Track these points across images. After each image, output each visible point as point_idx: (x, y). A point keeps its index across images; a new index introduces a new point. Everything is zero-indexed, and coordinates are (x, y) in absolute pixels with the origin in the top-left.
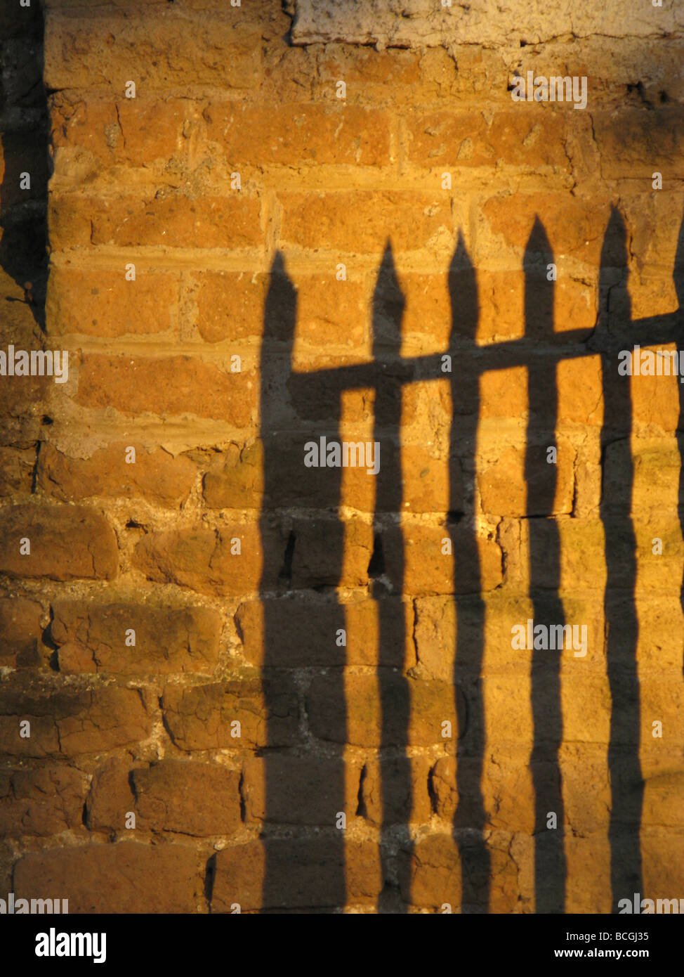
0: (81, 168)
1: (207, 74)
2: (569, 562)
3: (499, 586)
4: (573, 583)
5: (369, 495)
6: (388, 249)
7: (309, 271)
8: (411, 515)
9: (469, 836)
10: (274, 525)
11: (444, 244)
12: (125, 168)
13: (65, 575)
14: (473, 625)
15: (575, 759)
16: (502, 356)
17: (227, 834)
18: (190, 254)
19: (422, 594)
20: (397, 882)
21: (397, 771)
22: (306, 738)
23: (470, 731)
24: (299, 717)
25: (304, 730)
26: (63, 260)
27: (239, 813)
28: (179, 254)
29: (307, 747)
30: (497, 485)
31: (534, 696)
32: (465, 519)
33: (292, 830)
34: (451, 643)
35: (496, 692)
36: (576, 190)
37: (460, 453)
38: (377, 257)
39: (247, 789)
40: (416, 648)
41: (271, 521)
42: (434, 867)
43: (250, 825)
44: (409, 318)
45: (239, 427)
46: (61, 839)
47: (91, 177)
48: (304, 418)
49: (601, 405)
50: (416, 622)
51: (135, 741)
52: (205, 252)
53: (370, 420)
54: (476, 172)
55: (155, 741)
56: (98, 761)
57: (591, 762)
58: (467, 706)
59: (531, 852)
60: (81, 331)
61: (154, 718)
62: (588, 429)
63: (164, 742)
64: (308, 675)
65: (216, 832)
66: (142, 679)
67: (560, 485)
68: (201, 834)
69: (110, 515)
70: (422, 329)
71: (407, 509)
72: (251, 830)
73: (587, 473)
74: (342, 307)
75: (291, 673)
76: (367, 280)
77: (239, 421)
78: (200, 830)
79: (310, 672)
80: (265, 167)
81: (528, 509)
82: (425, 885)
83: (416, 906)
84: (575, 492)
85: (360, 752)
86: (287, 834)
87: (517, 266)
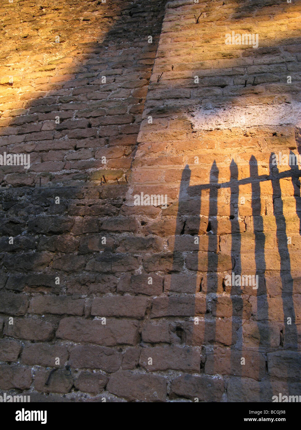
0: (142, 154)
1: (173, 138)
2: (265, 224)
3: (245, 232)
4: (267, 230)
5: (207, 211)
6: (215, 162)
7: (194, 168)
8: (219, 217)
9: (235, 297)
10: (180, 220)
11: (229, 161)
12: (152, 153)
13: (121, 231)
14: (237, 240)
15: (269, 276)
16: (244, 182)
17: (158, 295)
18: (165, 166)
19: (222, 234)
20: (211, 310)
21: (212, 277)
22: (185, 269)
23: (236, 267)
24: (183, 264)
25: (184, 267)
26: (134, 170)
27: (162, 289)
28: (162, 167)
29: (185, 272)
30: (244, 209)
31: (256, 258)
32: (235, 218)
33: (178, 294)
34: (230, 245)
35: (244, 257)
36: (262, 151)
37: (233, 203)
38: (212, 164)
39: (165, 282)
40: (220, 248)
41: (180, 219)
42: (223, 304)
43: (164, 292)
44: (220, 175)
45: (173, 199)
46: (108, 295)
47: (144, 155)
48: (191, 196)
49: (272, 189)
50: (220, 241)
51: (134, 270)
52: (169, 166)
53: (208, 196)
54: (236, 149)
55: (139, 270)
56: (122, 274)
57: (274, 276)
58: (235, 261)
59: (256, 301)
60: (135, 181)
61: (140, 264)
62: (269, 195)
63: (142, 270)
64: (186, 253)
65: (155, 295)
66: (138, 254)
67: (262, 207)
68: (149, 294)
69: (137, 219)
70: (223, 177)
71: (218, 215)
72: (165, 294)
73: (269, 205)
74: (202, 174)
75: (182, 253)
76: (209, 169)
77: (173, 197)
78: (149, 293)
79: (188, 253)
80: (185, 151)
81: (253, 214)
82: (220, 310)
83: (217, 317)
84: (266, 210)
85: (201, 273)
86: (176, 296)
87: (248, 164)
